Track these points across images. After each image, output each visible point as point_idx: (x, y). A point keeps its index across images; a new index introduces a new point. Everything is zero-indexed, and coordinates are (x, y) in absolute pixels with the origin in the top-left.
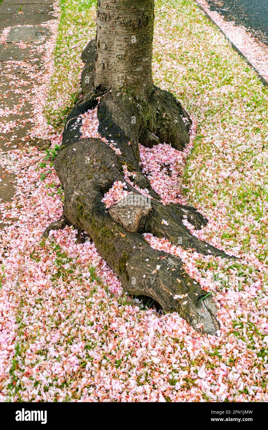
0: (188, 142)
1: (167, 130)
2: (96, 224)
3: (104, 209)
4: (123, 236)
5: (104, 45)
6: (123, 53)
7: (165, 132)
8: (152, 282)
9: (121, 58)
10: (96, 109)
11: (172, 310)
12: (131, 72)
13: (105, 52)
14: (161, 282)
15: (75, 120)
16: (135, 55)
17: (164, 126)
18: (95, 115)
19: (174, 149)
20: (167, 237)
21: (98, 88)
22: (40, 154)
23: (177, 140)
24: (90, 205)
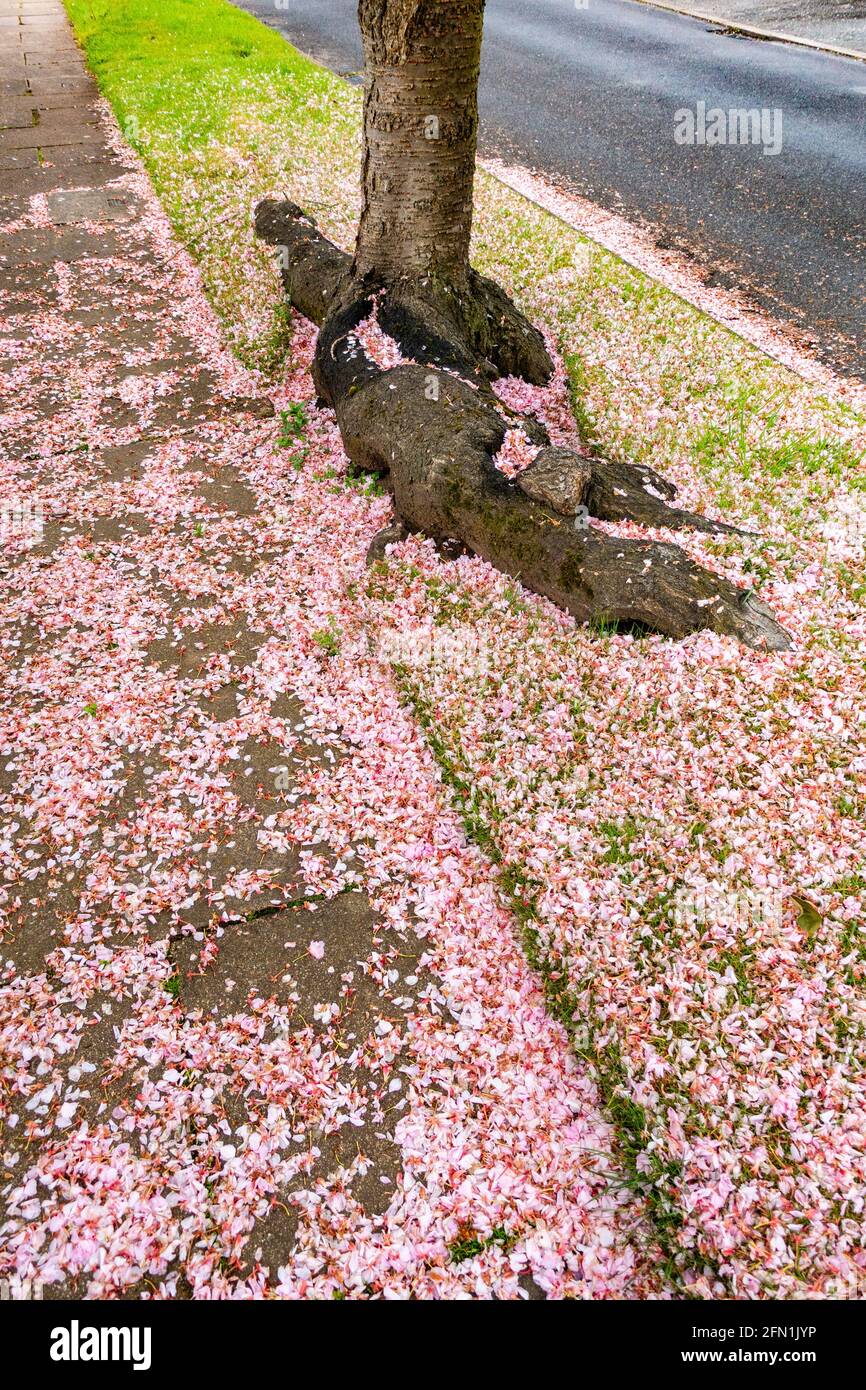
0: (553, 370)
1: (513, 349)
2: (493, 512)
3: (506, 482)
4: (556, 523)
5: (386, 182)
6: (428, 196)
7: (509, 355)
8: (649, 588)
9: (422, 209)
10: (372, 319)
11: (698, 627)
12: (443, 236)
13: (388, 199)
14: (666, 585)
15: (345, 341)
16: (450, 199)
17: (505, 342)
18: (377, 330)
19: (529, 386)
20: (630, 517)
21: (369, 277)
22: (264, 426)
23: (532, 368)
24: (476, 479)
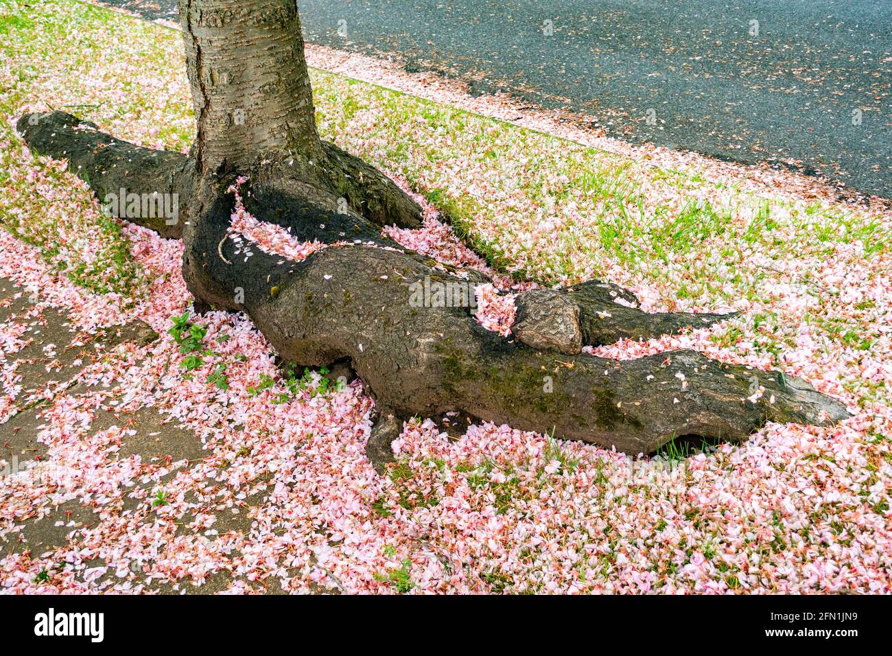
0: (421, 210)
1: (381, 201)
3: (504, 340)
4: (570, 366)
5: (225, 75)
6: (273, 78)
7: (378, 208)
8: (698, 401)
9: (268, 92)
10: (240, 210)
12: (294, 113)
13: (232, 90)
14: (712, 393)
15: (229, 241)
16: (292, 77)
17: (369, 196)
18: (251, 221)
19: (407, 232)
20: (624, 335)
21: (221, 170)
22: (154, 351)
23: (402, 213)
24: (473, 347)
